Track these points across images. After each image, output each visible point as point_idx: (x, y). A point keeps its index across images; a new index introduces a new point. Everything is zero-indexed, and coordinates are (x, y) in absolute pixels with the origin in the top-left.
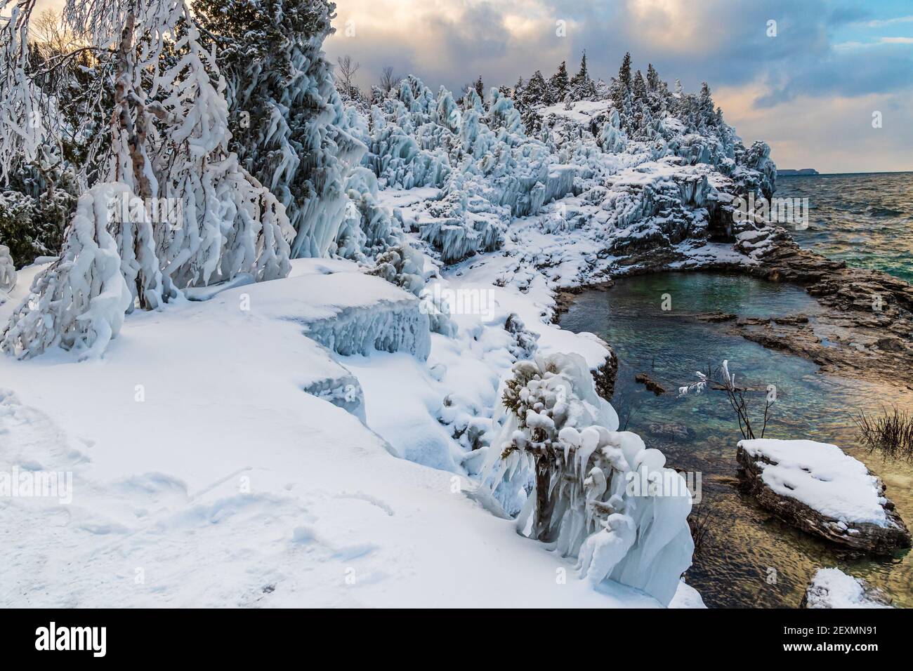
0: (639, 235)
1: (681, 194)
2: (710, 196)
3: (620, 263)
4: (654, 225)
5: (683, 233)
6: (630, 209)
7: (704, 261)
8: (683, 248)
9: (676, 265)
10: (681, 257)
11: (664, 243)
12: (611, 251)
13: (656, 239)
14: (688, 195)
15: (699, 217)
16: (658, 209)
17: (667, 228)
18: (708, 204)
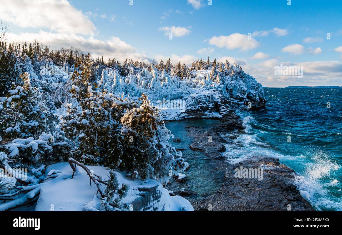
0: (193, 109)
1: (206, 99)
2: (215, 100)
3: (188, 115)
4: (198, 107)
5: (207, 109)
6: (192, 102)
7: (211, 116)
8: (207, 113)
9: (204, 117)
10: (206, 115)
11: (201, 111)
12: (185, 112)
13: (198, 110)
14: (208, 99)
15: (211, 105)
16: (199, 103)
17: (202, 107)
18: (214, 102)
